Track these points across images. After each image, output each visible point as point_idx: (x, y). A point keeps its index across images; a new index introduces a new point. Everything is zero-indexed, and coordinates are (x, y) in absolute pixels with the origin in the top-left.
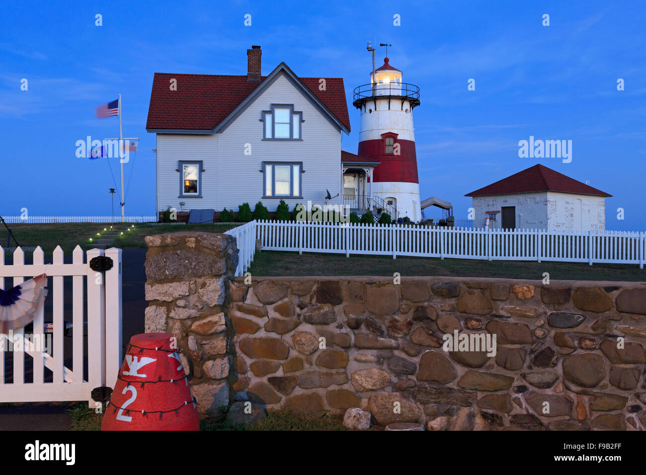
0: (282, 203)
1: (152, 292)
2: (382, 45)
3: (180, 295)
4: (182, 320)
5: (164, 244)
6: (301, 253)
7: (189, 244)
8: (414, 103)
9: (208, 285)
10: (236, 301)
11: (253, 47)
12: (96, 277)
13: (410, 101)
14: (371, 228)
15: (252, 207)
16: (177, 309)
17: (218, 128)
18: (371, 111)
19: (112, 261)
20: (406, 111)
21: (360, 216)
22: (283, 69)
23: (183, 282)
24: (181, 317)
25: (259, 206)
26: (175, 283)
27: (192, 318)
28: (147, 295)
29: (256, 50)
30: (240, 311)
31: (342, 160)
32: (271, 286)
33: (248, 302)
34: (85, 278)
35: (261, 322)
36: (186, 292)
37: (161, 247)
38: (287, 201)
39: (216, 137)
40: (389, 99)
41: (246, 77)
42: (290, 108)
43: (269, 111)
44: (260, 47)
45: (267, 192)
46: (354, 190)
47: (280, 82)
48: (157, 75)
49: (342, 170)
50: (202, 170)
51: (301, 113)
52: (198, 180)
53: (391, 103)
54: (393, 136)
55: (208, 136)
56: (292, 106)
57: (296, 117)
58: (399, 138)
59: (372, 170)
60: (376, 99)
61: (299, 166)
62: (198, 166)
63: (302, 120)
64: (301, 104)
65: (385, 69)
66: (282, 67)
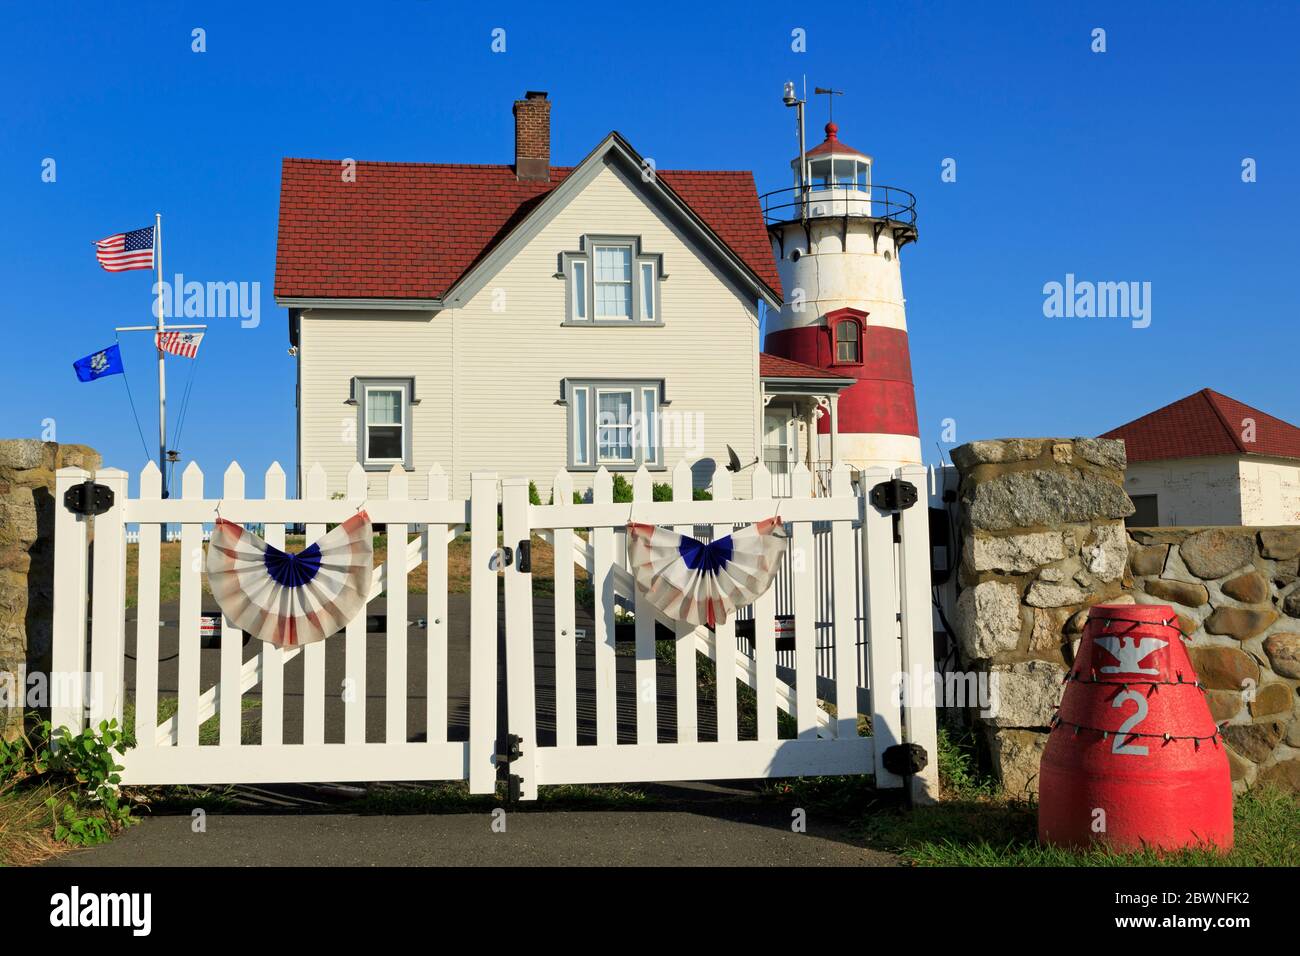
0: (620, 482)
1: (985, 554)
2: (818, 91)
3: (1047, 559)
4: (1052, 611)
5: (1009, 457)
7: (1058, 457)
8: (904, 236)
9: (1100, 537)
10: (1146, 573)
11: (530, 95)
12: (879, 524)
13: (894, 230)
16: (1040, 585)
17: (455, 294)
18: (796, 256)
19: (914, 490)
20: (887, 254)
22: (614, 152)
23: (1048, 534)
24: (1051, 603)
26: (1034, 534)
27: (1072, 605)
28: (977, 560)
29: (537, 101)
30: (1151, 594)
31: (763, 374)
32: (1216, 541)
33: (1169, 574)
34: (859, 524)
35: (1196, 616)
36: (1058, 553)
37: (1003, 462)
39: (448, 317)
40: (843, 225)
41: (513, 168)
42: (633, 246)
43: (581, 253)
44: (545, 95)
45: (577, 455)
46: (783, 450)
47: (607, 181)
48: (289, 163)
49: (761, 398)
50: (413, 400)
51: (660, 257)
52: (403, 425)
53: (848, 235)
54: (856, 317)
55: (426, 316)
56: (638, 239)
57: (647, 268)
58: (871, 321)
59: (835, 398)
60: (810, 228)
61: (655, 389)
62: (404, 391)
63: (661, 275)
64: (659, 236)
65: (830, 150)
66: (611, 143)
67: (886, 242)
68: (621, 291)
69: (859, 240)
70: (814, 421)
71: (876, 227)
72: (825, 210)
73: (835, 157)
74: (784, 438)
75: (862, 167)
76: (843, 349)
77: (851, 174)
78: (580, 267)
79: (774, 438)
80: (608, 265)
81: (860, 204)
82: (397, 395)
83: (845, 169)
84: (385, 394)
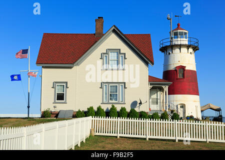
0: (113, 106)
2: (176, 16)
6: (118, 137)
8: (195, 49)
11: (99, 18)
13: (193, 48)
14: (167, 122)
15: (95, 109)
17: (76, 63)
18: (169, 54)
20: (191, 53)
21: (160, 115)
22: (114, 29)
25: (99, 109)
31: (149, 81)
38: (115, 106)
39: (75, 68)
40: (180, 46)
41: (95, 34)
42: (118, 51)
43: (106, 53)
44: (102, 18)
45: (105, 100)
46: (157, 99)
47: (113, 37)
48: (45, 34)
49: (149, 87)
50: (67, 87)
51: (125, 54)
52: (65, 93)
53: (181, 49)
54: (183, 68)
55: (71, 68)
56: (120, 50)
57: (122, 56)
58: (186, 69)
59: (167, 87)
60: (172, 47)
61: (123, 85)
62: (65, 85)
63: (125, 58)
64: (125, 49)
65: (177, 30)
66: (114, 28)
67: (191, 50)
68: (116, 62)
69: (184, 50)
70: (165, 92)
71: (188, 47)
72: (176, 43)
73: (179, 31)
74: (157, 96)
75: (185, 33)
76: (180, 75)
77: (183, 35)
78: (106, 56)
79: (154, 96)
80: (113, 56)
81: (185, 41)
82: (64, 86)
83: (181, 34)
84: (61, 85)
